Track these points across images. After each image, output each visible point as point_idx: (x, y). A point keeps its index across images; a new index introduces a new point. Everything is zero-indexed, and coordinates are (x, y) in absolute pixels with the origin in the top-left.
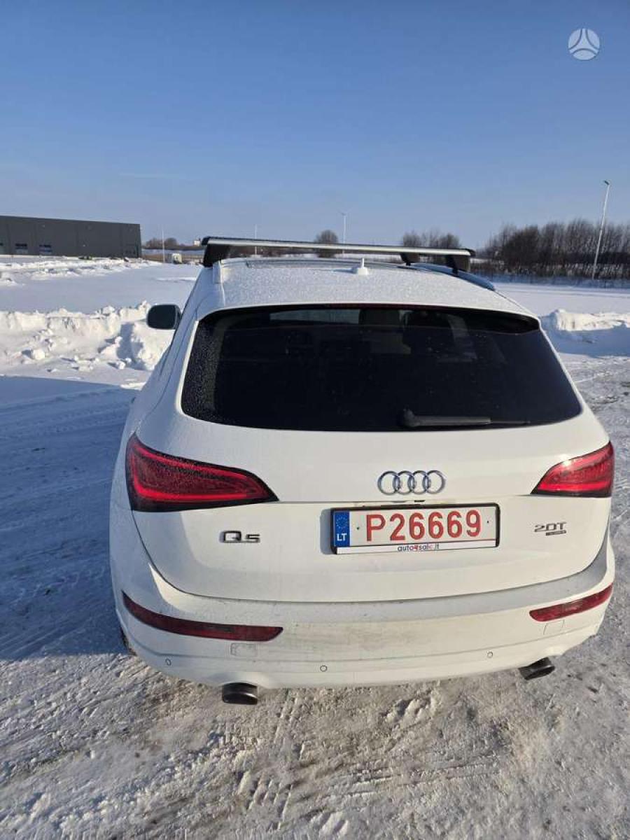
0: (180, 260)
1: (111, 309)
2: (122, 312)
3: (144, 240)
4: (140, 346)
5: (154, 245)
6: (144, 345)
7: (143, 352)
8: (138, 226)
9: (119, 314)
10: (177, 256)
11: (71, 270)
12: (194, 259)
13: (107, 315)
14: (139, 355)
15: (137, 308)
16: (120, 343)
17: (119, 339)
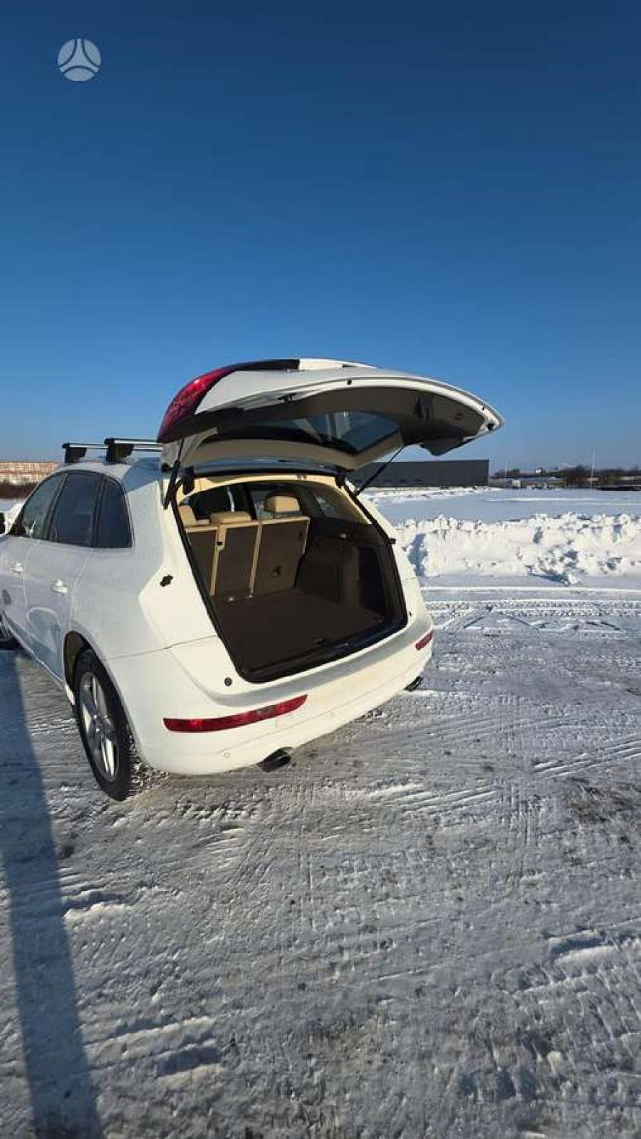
0: (519, 486)
1: (412, 521)
2: (420, 524)
3: (492, 472)
4: (426, 554)
5: (499, 476)
6: (429, 554)
7: (427, 560)
8: (488, 461)
9: (417, 526)
10: (517, 482)
11: (424, 495)
12: (531, 484)
13: (407, 527)
14: (423, 563)
15: (433, 521)
16: (411, 550)
17: (411, 547)
